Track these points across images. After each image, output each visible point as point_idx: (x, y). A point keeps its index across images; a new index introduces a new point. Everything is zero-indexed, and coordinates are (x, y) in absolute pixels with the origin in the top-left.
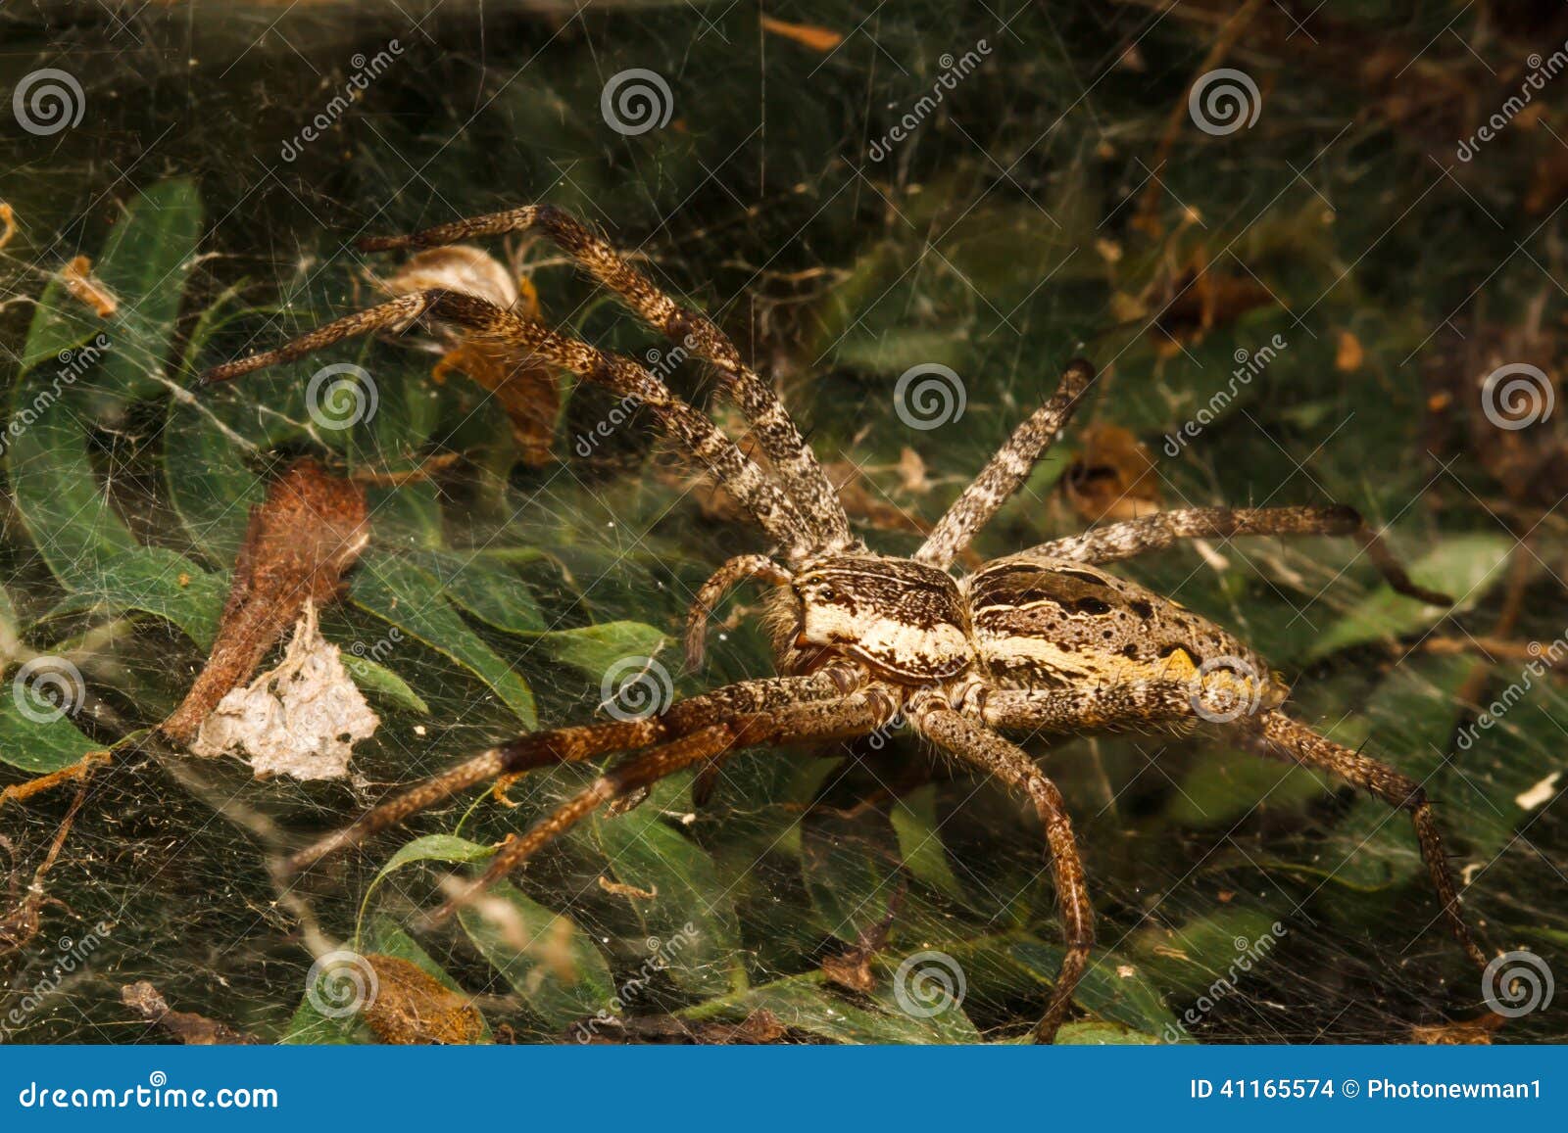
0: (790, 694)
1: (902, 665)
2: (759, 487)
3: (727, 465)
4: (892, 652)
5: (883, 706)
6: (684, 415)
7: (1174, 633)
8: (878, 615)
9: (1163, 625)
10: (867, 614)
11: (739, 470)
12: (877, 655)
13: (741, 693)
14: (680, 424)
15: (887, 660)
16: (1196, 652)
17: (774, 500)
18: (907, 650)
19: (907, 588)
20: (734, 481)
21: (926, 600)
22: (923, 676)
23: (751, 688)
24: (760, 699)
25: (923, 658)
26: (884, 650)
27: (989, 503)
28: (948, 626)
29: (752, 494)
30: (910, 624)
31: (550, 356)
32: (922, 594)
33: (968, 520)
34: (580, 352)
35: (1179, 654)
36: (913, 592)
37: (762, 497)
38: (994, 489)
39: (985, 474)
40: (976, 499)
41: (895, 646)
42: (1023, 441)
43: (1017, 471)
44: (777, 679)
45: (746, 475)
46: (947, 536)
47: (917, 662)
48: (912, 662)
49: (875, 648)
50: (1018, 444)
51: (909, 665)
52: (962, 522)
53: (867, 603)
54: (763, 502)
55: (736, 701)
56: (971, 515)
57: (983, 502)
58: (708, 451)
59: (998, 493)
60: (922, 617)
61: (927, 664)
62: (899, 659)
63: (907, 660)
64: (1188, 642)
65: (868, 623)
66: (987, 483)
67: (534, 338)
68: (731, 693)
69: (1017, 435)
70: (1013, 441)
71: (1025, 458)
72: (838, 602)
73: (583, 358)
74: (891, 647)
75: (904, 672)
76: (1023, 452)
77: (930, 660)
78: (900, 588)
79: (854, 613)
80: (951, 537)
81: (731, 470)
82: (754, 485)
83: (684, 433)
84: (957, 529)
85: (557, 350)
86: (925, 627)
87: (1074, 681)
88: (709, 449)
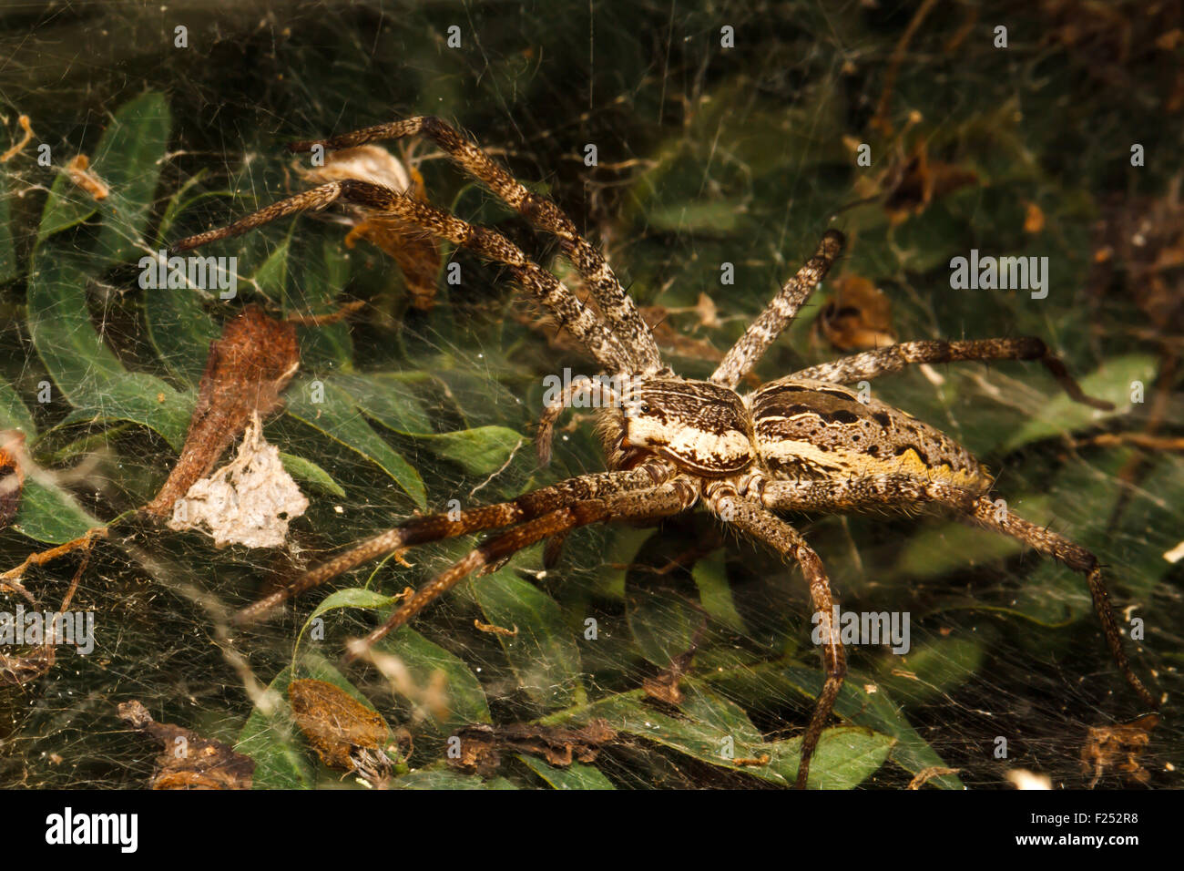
0: (617, 485)
1: (701, 462)
2: (593, 327)
3: (569, 311)
4: (694, 452)
5: (687, 493)
6: (536, 274)
7: (906, 437)
8: (683, 424)
9: (898, 431)
10: (674, 423)
11: (578, 315)
12: (682, 455)
13: (580, 484)
14: (533, 280)
15: (690, 458)
16: (923, 451)
17: (604, 337)
18: (705, 451)
19: (705, 404)
20: (574, 323)
21: (719, 413)
22: (717, 470)
23: (587, 481)
24: (595, 489)
25: (717, 457)
26: (688, 450)
27: (766, 339)
28: (736, 432)
29: (587, 332)
30: (707, 431)
31: (435, 230)
32: (716, 408)
33: (750, 352)
34: (457, 226)
35: (910, 453)
36: (709, 407)
37: (595, 335)
38: (770, 328)
39: (763, 316)
40: (756, 335)
41: (696, 448)
42: (791, 292)
43: (787, 314)
44: (607, 473)
45: (582, 319)
46: (734, 363)
47: (713, 459)
48: (708, 459)
49: (681, 449)
50: (787, 294)
51: (706, 462)
52: (746, 353)
53: (675, 415)
54: (595, 339)
55: (576, 491)
56: (753, 347)
57: (762, 338)
58: (554, 300)
59: (772, 331)
60: (716, 425)
61: (720, 461)
62: (699, 457)
63: (705, 458)
64: (917, 444)
65: (676, 430)
66: (764, 323)
67: (423, 216)
68: (572, 485)
69: (786, 288)
70: (783, 291)
71: (793, 304)
72: (653, 414)
73: (460, 231)
74: (693, 448)
75: (703, 467)
76: (791, 299)
77: (722, 458)
78: (700, 404)
79: (665, 422)
80: (737, 365)
81: (572, 315)
82: (589, 326)
83: (536, 286)
84: (742, 358)
85: (440, 225)
86: (718, 433)
87: (831, 474)
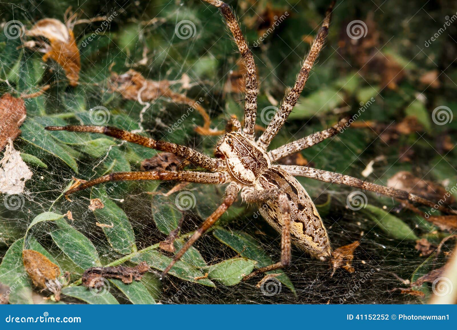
0: (200, 160)
1: (233, 172)
2: (251, 110)
3: (249, 99)
4: (234, 167)
5: (223, 179)
6: (251, 80)
7: (305, 219)
8: (237, 156)
9: (303, 215)
10: (235, 153)
11: (251, 102)
12: (230, 165)
13: (187, 151)
14: (249, 81)
15: (231, 168)
16: (306, 227)
17: (251, 115)
18: (237, 170)
19: (250, 156)
20: (247, 103)
21: (252, 162)
22: (237, 178)
23: (190, 151)
24: (191, 156)
25: (240, 174)
26: (232, 165)
27: (298, 149)
28: (252, 172)
29: (248, 109)
30: (243, 164)
31: (236, 41)
32: (252, 160)
33: (289, 150)
34: (243, 46)
35: (301, 224)
36: (250, 158)
37: (249, 112)
38: (301, 146)
39: (301, 140)
40: (295, 146)
41: (236, 166)
42: (316, 138)
43: (309, 144)
44: (200, 153)
45: (251, 105)
46: (282, 151)
47: (238, 174)
48: (236, 173)
49: (231, 163)
50: (314, 137)
51: (235, 173)
52: (288, 150)
53: (237, 151)
54: (249, 113)
55: (184, 152)
56: (291, 149)
57: (296, 148)
58: (248, 92)
59: (301, 147)
60: (247, 165)
61: (240, 177)
62: (234, 170)
63: (236, 172)
64: (306, 223)
65: (234, 156)
66: (300, 143)
67: (236, 33)
68: (184, 149)
69: (315, 135)
70: (313, 136)
71: (314, 142)
72: (231, 145)
73: (243, 48)
74: (234, 165)
75: (233, 174)
76: (314, 140)
77: (241, 176)
78: (248, 154)
79: (232, 151)
80: (283, 152)
81: (249, 101)
82: (250, 108)
83: (248, 83)
84: (285, 151)
85: (239, 41)
86: (246, 168)
87: (269, 210)
88: (249, 92)
